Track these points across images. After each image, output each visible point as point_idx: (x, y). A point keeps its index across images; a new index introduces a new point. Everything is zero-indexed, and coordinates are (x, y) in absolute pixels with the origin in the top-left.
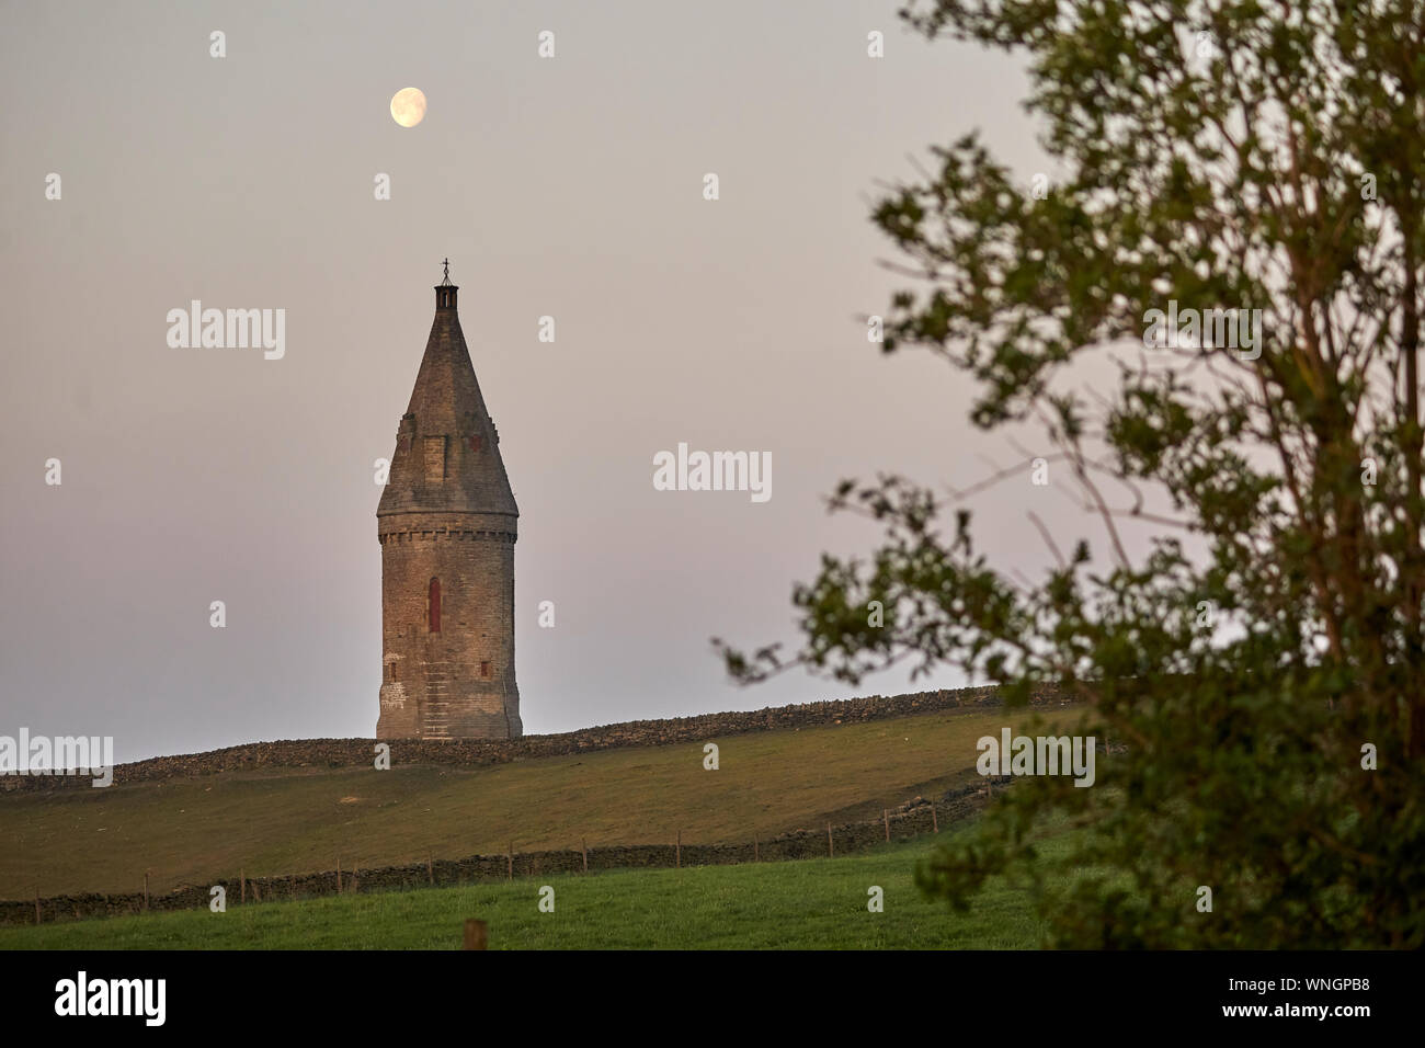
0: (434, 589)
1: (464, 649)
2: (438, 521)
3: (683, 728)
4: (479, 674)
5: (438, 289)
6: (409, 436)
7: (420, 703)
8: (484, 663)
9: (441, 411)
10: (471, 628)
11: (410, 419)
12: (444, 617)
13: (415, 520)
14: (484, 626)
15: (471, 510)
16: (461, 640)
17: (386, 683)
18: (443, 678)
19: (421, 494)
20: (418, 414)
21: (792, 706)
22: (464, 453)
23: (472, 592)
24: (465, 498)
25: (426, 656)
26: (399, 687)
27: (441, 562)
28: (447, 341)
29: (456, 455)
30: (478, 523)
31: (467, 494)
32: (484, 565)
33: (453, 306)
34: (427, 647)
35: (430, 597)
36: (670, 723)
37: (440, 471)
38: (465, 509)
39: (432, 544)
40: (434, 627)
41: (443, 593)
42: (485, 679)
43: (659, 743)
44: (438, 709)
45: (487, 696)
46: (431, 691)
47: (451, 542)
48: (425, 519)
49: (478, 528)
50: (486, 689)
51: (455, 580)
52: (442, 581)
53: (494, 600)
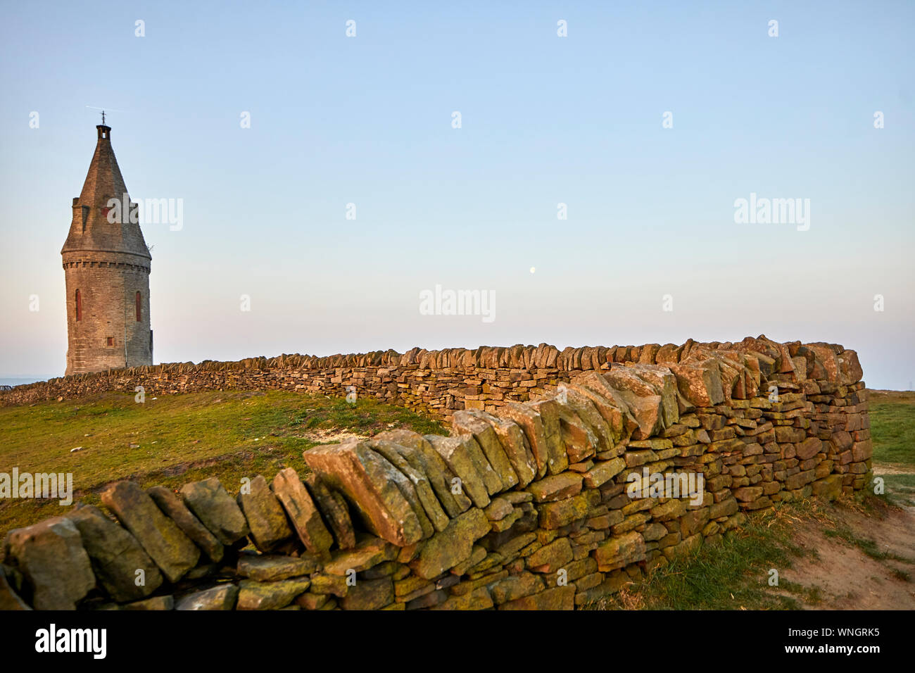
0: (77, 295)
1: (94, 331)
4: (106, 344)
7: (73, 361)
10: (99, 318)
12: (83, 312)
14: (108, 317)
15: (95, 249)
16: (93, 325)
18: (83, 347)
23: (99, 297)
24: (92, 242)
25: (76, 335)
27: (80, 280)
29: (91, 219)
30: (99, 258)
31: (94, 240)
32: (107, 282)
34: (76, 329)
35: (76, 300)
37: (81, 227)
38: (91, 249)
39: (76, 270)
40: (79, 318)
41: (82, 298)
42: (111, 347)
44: (79, 365)
45: (111, 357)
46: (77, 355)
47: (85, 269)
48: (71, 254)
49: (101, 260)
50: (109, 353)
51: (89, 290)
52: (81, 291)
53: (116, 303)
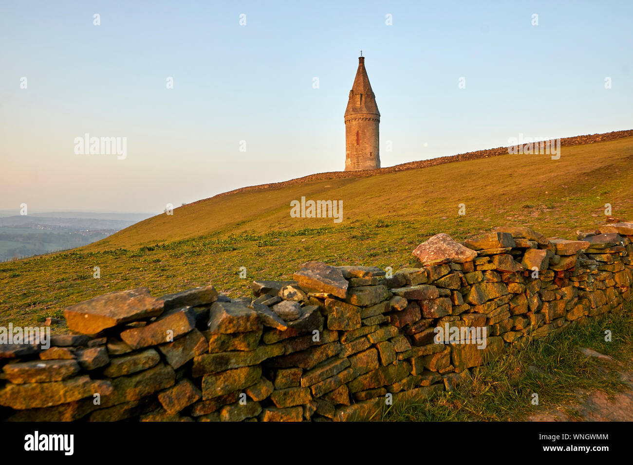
0: (358, 134)
1: (366, 149)
2: (359, 116)
3: (429, 163)
4: (370, 156)
5: (359, 58)
6: (352, 95)
7: (354, 163)
8: (371, 153)
9: (360, 88)
10: (368, 144)
11: (352, 91)
12: (360, 141)
13: (353, 116)
14: (371, 143)
15: (367, 113)
16: (365, 147)
17: (347, 159)
18: (360, 157)
19: (355, 110)
20: (354, 89)
21: (468, 153)
22: (365, 99)
23: (368, 134)
24: (366, 110)
25: (356, 151)
26: (349, 160)
27: (360, 127)
28: (362, 72)
29: (363, 99)
30: (369, 116)
32: (371, 127)
33: (363, 63)
34: (356, 149)
35: (357, 136)
36: (425, 161)
37: (360, 103)
38: (365, 112)
39: (357, 122)
40: (358, 144)
41: (360, 135)
43: (421, 168)
44: (359, 165)
46: (358, 160)
47: (362, 122)
49: (369, 118)
50: (372, 160)
51: (363, 131)
52: (360, 132)
53: (374, 137)
